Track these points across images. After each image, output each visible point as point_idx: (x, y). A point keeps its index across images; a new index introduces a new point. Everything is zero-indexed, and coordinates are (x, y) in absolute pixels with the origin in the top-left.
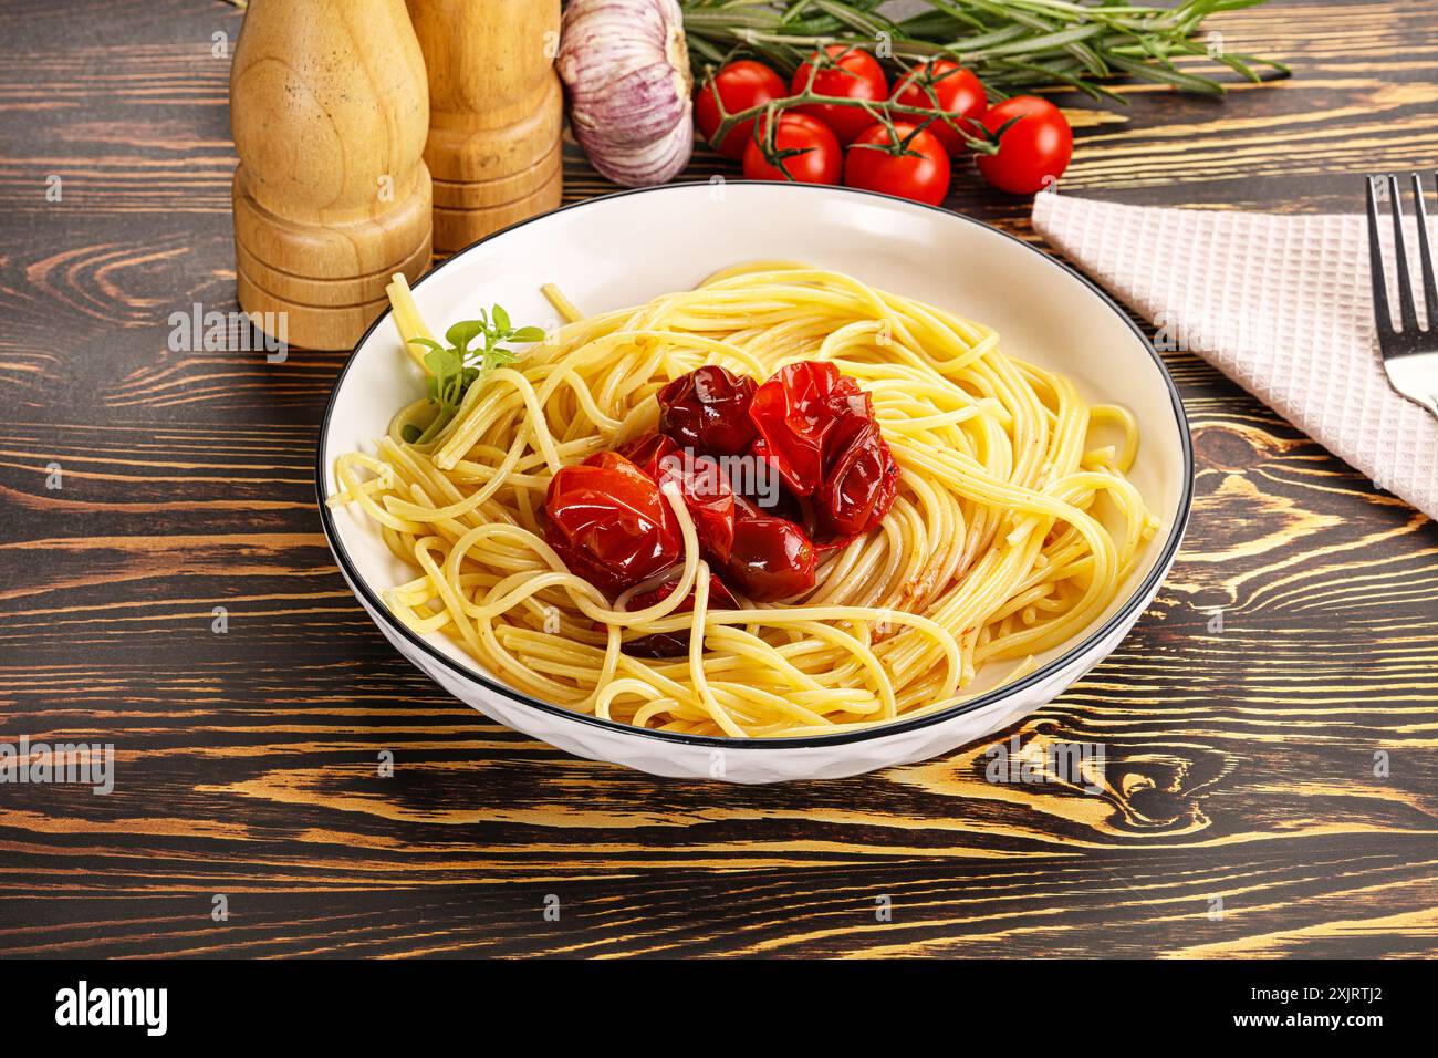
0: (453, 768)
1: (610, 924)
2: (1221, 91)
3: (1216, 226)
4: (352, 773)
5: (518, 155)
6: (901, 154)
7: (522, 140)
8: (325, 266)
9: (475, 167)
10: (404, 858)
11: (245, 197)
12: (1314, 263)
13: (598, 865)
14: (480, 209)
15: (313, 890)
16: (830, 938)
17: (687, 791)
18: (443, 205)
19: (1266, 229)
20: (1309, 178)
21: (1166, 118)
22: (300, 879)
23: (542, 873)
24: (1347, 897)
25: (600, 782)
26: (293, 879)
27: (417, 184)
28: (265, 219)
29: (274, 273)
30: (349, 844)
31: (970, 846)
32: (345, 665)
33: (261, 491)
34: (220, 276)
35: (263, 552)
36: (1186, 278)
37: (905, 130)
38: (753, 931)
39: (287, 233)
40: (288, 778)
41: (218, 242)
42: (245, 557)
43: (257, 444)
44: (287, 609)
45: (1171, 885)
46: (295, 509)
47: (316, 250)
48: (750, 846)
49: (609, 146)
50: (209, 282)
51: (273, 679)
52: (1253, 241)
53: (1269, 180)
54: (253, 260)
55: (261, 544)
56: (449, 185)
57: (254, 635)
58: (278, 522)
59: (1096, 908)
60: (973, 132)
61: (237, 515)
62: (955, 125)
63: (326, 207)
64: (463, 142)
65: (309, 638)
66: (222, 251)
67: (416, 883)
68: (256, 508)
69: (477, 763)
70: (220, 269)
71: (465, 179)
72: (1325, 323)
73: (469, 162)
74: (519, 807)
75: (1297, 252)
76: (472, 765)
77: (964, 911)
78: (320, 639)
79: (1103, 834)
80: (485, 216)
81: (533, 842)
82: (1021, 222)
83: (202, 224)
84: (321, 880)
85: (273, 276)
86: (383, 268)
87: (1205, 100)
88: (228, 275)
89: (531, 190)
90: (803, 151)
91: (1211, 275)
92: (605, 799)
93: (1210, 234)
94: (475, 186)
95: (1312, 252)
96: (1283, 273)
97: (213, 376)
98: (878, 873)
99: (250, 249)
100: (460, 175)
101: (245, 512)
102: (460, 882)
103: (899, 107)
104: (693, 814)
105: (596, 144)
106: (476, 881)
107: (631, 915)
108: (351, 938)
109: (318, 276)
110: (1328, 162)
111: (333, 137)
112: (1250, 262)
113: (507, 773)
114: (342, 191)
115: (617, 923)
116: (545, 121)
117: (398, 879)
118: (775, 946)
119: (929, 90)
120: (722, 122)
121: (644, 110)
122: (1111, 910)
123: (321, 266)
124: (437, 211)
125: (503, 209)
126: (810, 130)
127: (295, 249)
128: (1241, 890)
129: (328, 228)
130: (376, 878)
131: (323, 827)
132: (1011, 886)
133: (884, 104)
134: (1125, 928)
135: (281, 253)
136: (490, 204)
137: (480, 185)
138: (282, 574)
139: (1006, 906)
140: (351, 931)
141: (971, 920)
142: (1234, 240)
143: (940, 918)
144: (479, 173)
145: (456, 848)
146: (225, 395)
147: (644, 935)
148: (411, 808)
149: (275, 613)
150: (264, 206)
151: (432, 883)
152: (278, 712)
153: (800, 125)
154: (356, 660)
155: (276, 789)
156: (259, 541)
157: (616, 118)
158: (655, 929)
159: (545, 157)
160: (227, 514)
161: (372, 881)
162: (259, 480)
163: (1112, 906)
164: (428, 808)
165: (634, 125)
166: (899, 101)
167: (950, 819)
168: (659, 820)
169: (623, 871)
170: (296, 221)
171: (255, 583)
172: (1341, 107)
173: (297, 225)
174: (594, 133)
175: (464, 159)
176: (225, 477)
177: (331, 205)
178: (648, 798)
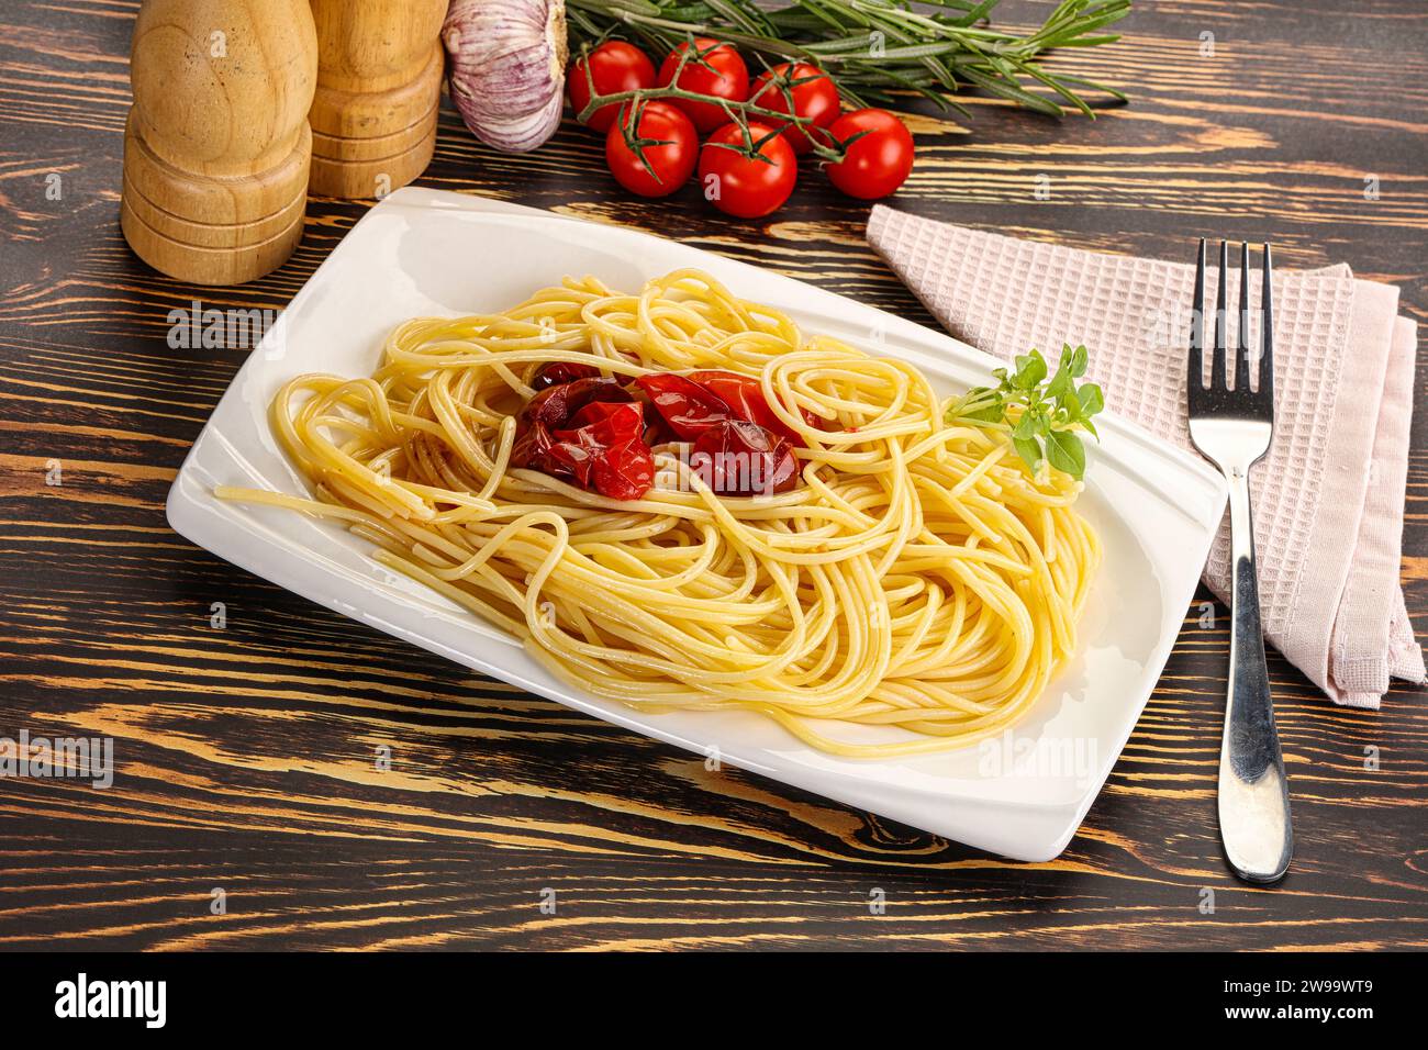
0: (270, 717)
1: (395, 888)
2: (1060, 114)
3: (1036, 256)
4: (177, 713)
5: (395, 118)
6: (752, 156)
7: (401, 106)
8: (205, 211)
9: (354, 125)
10: (216, 799)
11: (136, 137)
12: (1120, 305)
13: (391, 826)
14: (356, 162)
15: (130, 821)
16: (591, 926)
17: (480, 761)
18: (322, 154)
19: (1081, 265)
20: (1129, 212)
21: (1006, 135)
22: (119, 810)
23: (340, 828)
24: (1058, 934)
25: (402, 743)
26: (113, 809)
27: (299, 142)
28: (152, 162)
29: (157, 210)
30: (167, 781)
31: (728, 847)
32: (182, 604)
33: (122, 420)
34: (106, 197)
35: (118, 482)
36: (1000, 307)
37: (759, 132)
38: (523, 910)
39: (173, 178)
40: (119, 713)
41: (107, 162)
42: (102, 485)
43: (123, 373)
44: (135, 541)
45: (904, 903)
46: (153, 441)
47: (198, 199)
48: (530, 824)
49: (483, 114)
50: (96, 202)
51: (115, 613)
52: (1067, 276)
53: (1093, 210)
54: (138, 195)
55: (117, 473)
56: (329, 138)
57: (101, 566)
58: (136, 453)
59: (833, 920)
60: (822, 139)
61: (98, 442)
62: (806, 132)
63: (211, 161)
64: (345, 103)
65: (152, 573)
66: (111, 172)
67: (225, 825)
68: (116, 437)
69: (292, 713)
70: (107, 190)
71: (344, 135)
72: (1121, 367)
73: (350, 121)
74: (326, 759)
75: (1107, 292)
76: (288, 715)
77: (714, 912)
78: (160, 574)
79: (849, 846)
80: (359, 168)
81: (335, 796)
82: (857, 226)
83: (94, 141)
84: (138, 813)
85: (155, 213)
86: (259, 218)
87: (1044, 121)
88: (113, 196)
89: (405, 149)
90: (661, 143)
91: (1023, 307)
92: (405, 761)
93: (1029, 264)
94: (352, 142)
95: (1119, 293)
96: (1091, 312)
97: (90, 299)
98: (643, 866)
99: (137, 186)
100: (340, 130)
101: (105, 440)
102: (265, 828)
103: (756, 109)
104: (484, 784)
105: (470, 110)
106: (279, 830)
107: (415, 880)
108: (161, 873)
109: (197, 220)
110: (1149, 199)
111: (224, 103)
112: (1061, 296)
113: (320, 726)
114: (228, 150)
115: (401, 887)
116: (424, 90)
117: (209, 819)
118: (541, 927)
119: (787, 93)
120: (591, 101)
121: (518, 89)
122: (845, 923)
123: (200, 211)
124: (316, 158)
125: (378, 163)
126: (671, 120)
127: (178, 194)
128: (965, 915)
129: (211, 179)
130: (189, 816)
131: (145, 762)
132: (760, 891)
133: (742, 105)
134: (855, 943)
135: (164, 196)
136: (366, 158)
137: (358, 142)
138: (135, 506)
139: (752, 911)
140: (160, 866)
141: (719, 921)
142: (1050, 273)
143: (692, 917)
144: (358, 131)
145: (264, 794)
146: (99, 320)
147: (424, 901)
148: (228, 751)
149: (124, 545)
150: (153, 150)
151: (239, 827)
152: (116, 647)
153: (662, 115)
154: (194, 599)
155: (107, 723)
156: (117, 470)
157: (491, 93)
158: (435, 897)
159: (423, 119)
160: (89, 440)
161: (184, 819)
162: (122, 410)
163: (847, 919)
164: (243, 753)
165: (507, 101)
166: (756, 104)
167: (714, 818)
168: (452, 787)
169: (413, 835)
170: (182, 168)
171: (108, 512)
172: (1169, 144)
173: (182, 172)
174: (470, 101)
175: (345, 117)
176: (91, 402)
177: (216, 160)
178: (444, 764)
